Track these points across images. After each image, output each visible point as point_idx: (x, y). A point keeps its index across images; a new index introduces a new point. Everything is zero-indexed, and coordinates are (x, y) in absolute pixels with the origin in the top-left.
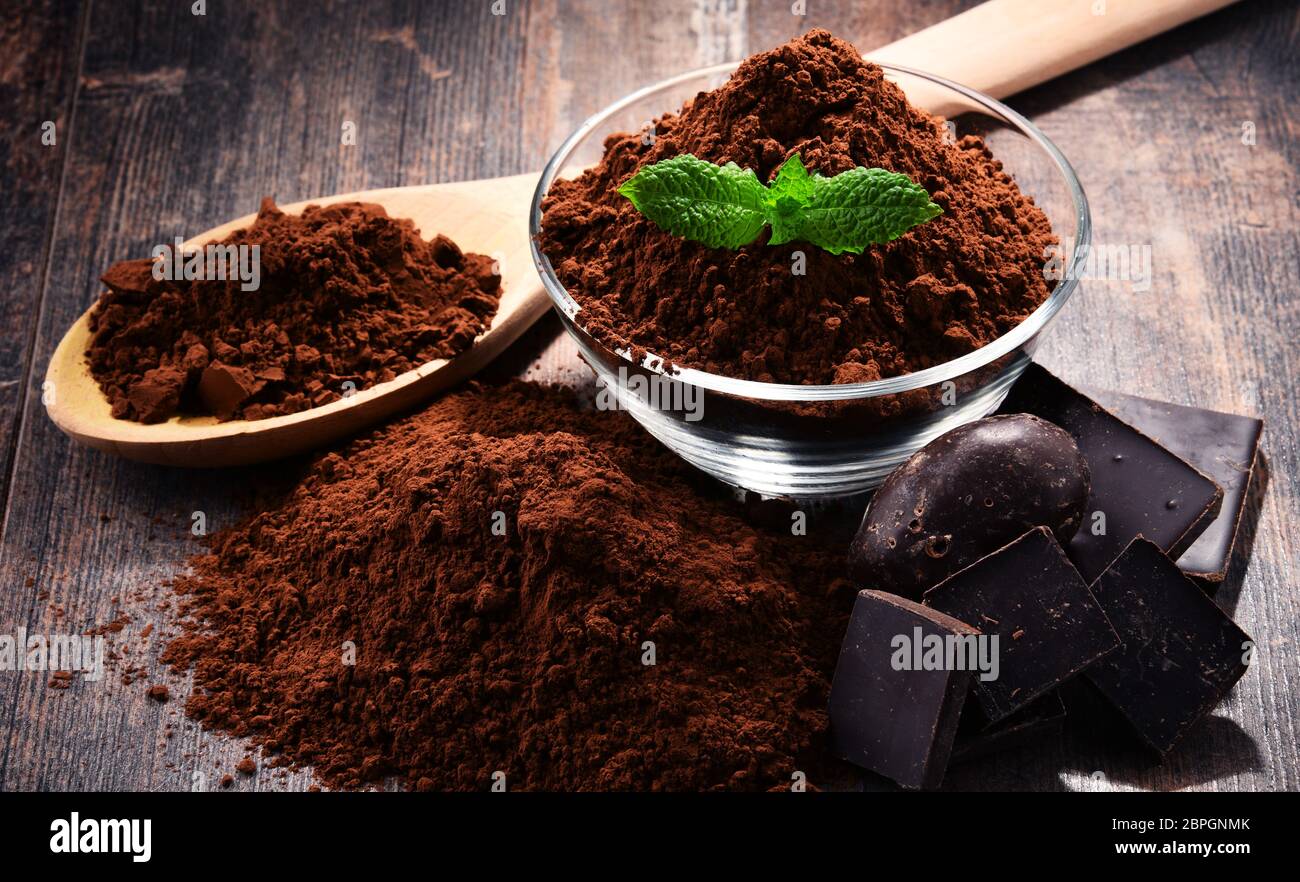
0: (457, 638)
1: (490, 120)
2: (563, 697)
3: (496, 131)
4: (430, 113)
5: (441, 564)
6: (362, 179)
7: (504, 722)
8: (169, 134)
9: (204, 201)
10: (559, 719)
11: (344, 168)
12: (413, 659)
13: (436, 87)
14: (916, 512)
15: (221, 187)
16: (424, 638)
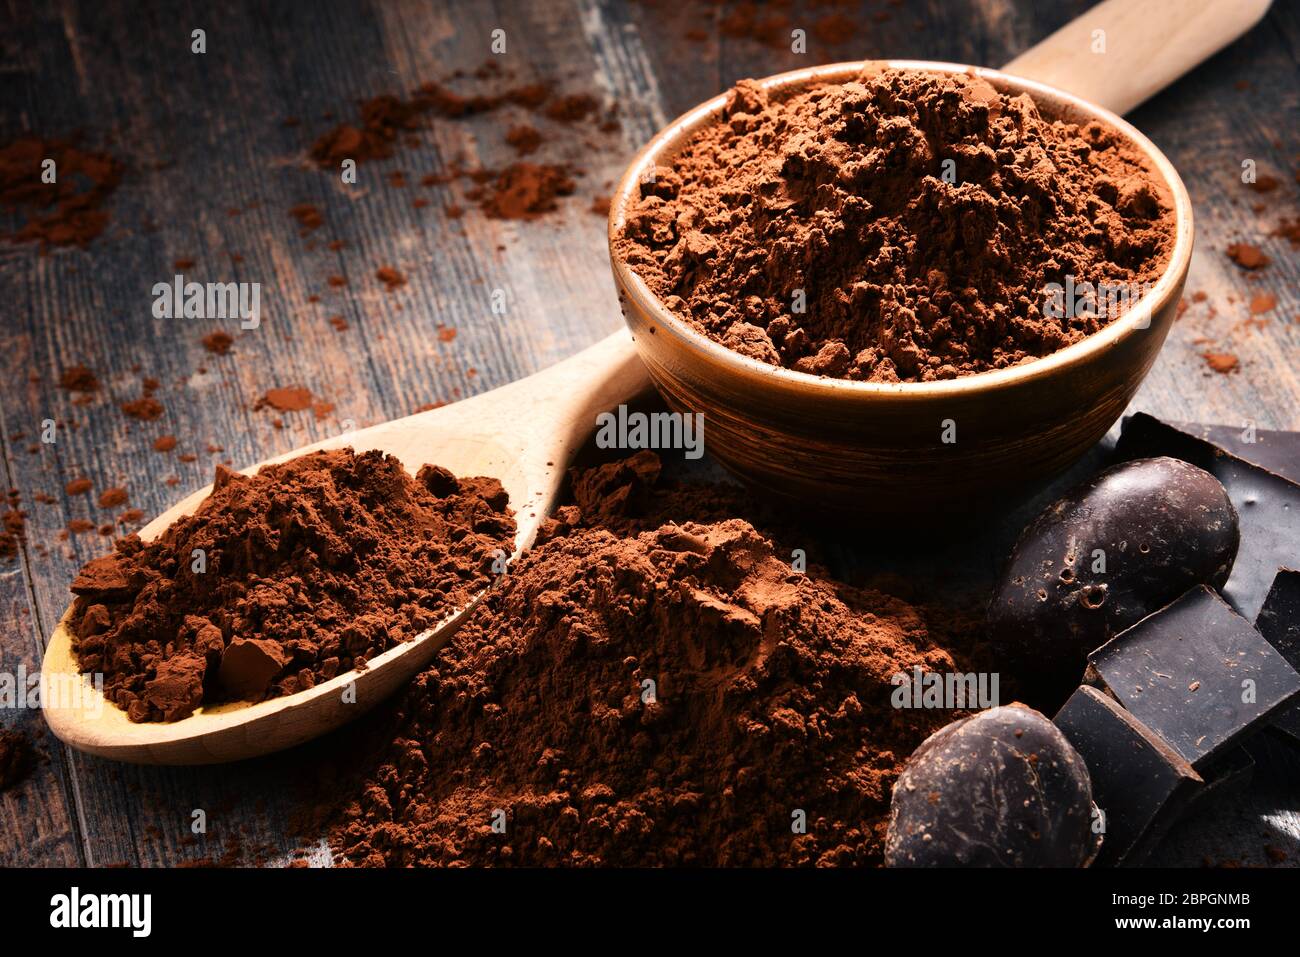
0: (626, 756)
1: (429, 233)
2: (756, 802)
3: (440, 242)
4: (362, 233)
5: (593, 680)
6: (315, 311)
7: (695, 838)
8: (87, 293)
9: (151, 357)
10: (758, 825)
11: (291, 303)
12: (580, 787)
13: (359, 207)
14: (1067, 561)
15: (165, 340)
16: (587, 762)
